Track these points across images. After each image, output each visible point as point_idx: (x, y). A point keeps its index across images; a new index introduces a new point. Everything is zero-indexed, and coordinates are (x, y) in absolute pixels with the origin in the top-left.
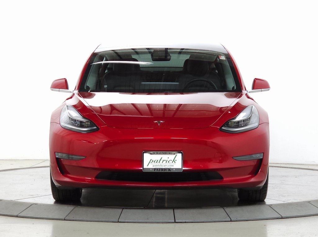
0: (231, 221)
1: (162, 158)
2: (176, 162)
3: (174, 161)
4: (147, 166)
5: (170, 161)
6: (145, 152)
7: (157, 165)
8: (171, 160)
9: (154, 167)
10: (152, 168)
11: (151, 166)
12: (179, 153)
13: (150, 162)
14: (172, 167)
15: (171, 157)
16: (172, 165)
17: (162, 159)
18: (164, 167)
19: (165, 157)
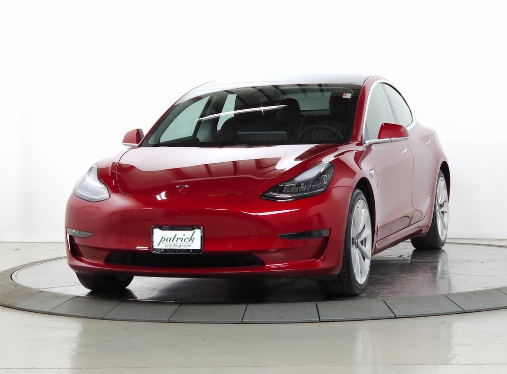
0: (395, 318)
1: (176, 235)
2: (193, 240)
3: (191, 239)
4: (158, 245)
5: (186, 240)
6: (155, 228)
7: (170, 244)
8: (188, 239)
9: (166, 248)
10: (164, 248)
11: (162, 246)
12: (198, 228)
13: (161, 241)
14: (189, 248)
15: (188, 234)
16: (188, 244)
17: (176, 237)
18: (178, 248)
19: (180, 234)
